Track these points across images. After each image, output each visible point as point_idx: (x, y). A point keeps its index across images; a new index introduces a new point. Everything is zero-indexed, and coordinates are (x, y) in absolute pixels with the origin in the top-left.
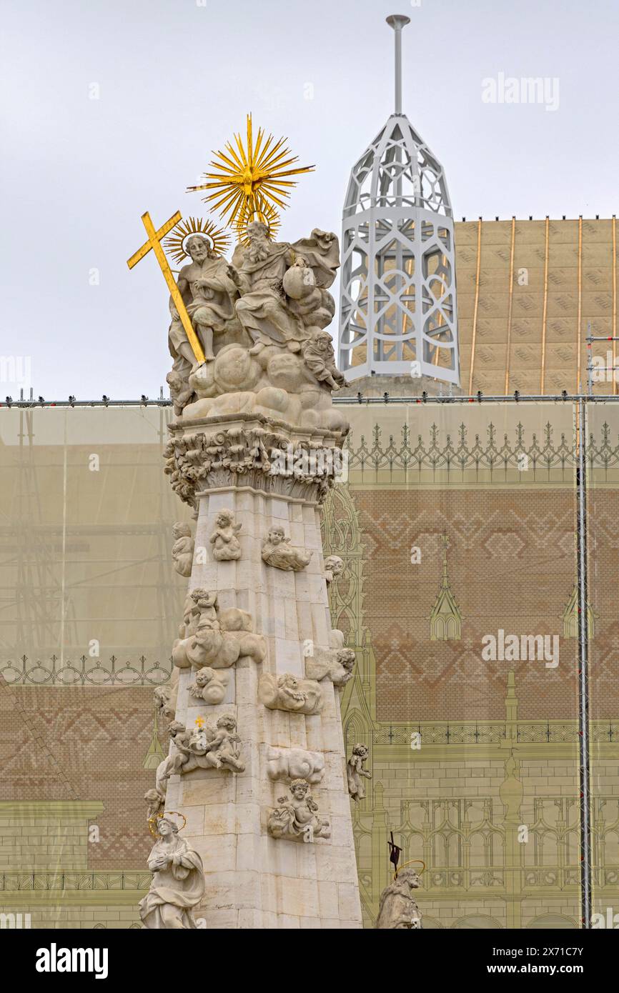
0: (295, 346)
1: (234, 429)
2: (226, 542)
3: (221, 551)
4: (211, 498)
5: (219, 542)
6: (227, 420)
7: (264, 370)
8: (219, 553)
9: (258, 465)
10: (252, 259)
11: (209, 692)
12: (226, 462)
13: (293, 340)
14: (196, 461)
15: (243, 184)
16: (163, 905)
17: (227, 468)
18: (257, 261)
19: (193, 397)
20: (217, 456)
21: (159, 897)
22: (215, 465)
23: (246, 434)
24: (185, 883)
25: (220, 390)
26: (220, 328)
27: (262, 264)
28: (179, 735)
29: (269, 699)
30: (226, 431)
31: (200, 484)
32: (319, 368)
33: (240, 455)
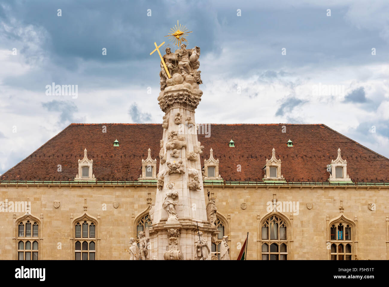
0: (191, 74)
1: (181, 93)
2: (179, 119)
3: (178, 122)
4: (174, 109)
5: (177, 120)
6: (179, 90)
7: (185, 79)
8: (176, 122)
9: (186, 102)
10: (182, 53)
11: (176, 155)
12: (178, 101)
13: (191, 72)
14: (171, 101)
15: (177, 35)
16: (170, 204)
17: (178, 102)
18: (183, 53)
19: (166, 86)
20: (176, 99)
21: (169, 202)
22: (175, 101)
23: (184, 94)
24: (174, 199)
25: (174, 84)
26: (173, 70)
27: (184, 54)
28: (169, 165)
29: (188, 157)
30: (179, 93)
31: (171, 106)
32: (198, 79)
33: (182, 99)
